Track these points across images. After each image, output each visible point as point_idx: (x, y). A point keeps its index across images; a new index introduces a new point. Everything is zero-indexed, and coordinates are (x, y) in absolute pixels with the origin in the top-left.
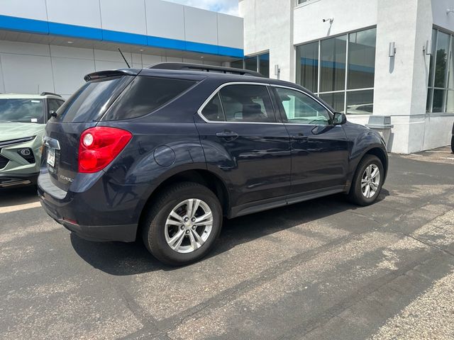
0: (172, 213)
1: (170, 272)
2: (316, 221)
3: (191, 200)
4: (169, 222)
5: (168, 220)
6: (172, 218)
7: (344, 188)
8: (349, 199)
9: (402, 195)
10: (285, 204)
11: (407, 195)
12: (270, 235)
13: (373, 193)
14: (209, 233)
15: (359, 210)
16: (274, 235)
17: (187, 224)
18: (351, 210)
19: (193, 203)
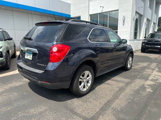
0: (81, 77)
1: (80, 98)
2: (117, 76)
3: (86, 71)
4: (80, 80)
5: (80, 79)
6: (81, 79)
7: (123, 65)
8: (124, 69)
9: (136, 66)
10: (110, 71)
11: (138, 66)
12: (105, 82)
13: (130, 66)
14: (90, 83)
15: (127, 72)
16: (107, 82)
17: (84, 80)
18: (124, 72)
19: (87, 73)
